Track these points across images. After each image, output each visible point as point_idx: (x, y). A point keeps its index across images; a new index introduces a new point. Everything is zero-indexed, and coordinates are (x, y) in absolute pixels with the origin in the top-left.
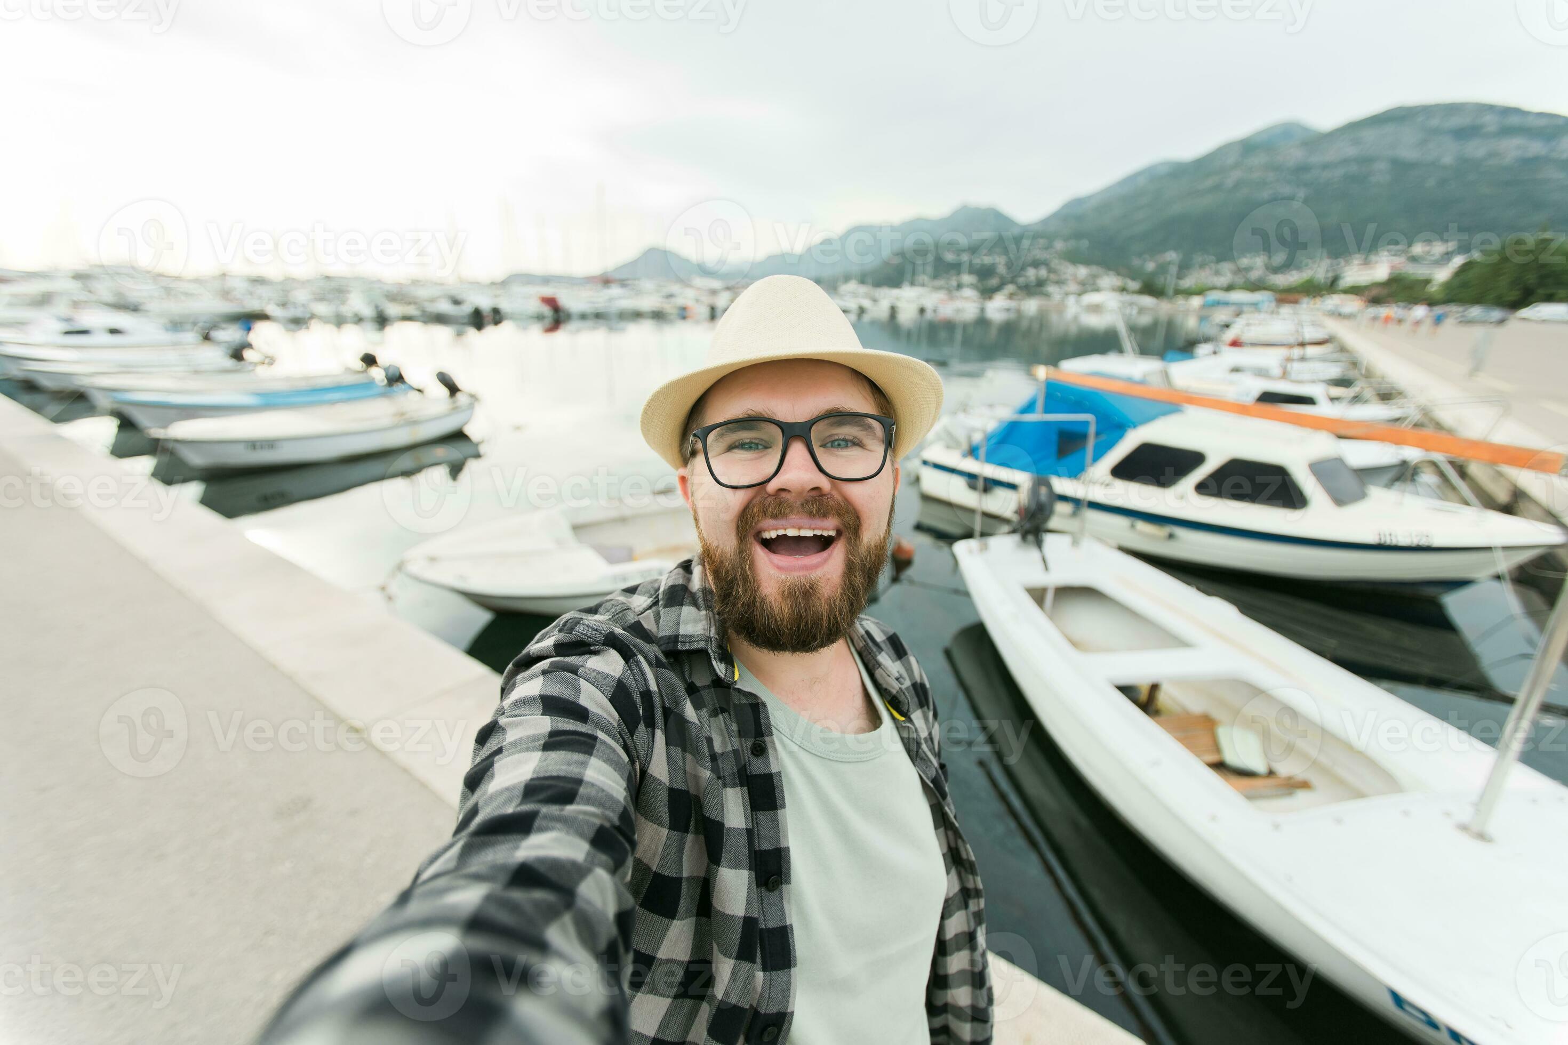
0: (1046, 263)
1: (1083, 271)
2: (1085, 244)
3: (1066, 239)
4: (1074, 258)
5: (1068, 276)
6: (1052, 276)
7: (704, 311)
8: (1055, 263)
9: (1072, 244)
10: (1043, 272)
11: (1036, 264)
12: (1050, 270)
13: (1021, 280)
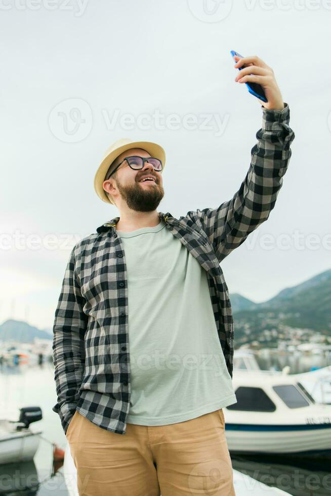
0: (275, 327)
1: (300, 332)
2: (297, 315)
3: (286, 313)
4: (294, 324)
5: (291, 336)
6: (281, 336)
7: (35, 358)
8: (281, 327)
9: (289, 315)
10: (274, 333)
11: (270, 328)
12: (279, 332)
13: (262, 339)
